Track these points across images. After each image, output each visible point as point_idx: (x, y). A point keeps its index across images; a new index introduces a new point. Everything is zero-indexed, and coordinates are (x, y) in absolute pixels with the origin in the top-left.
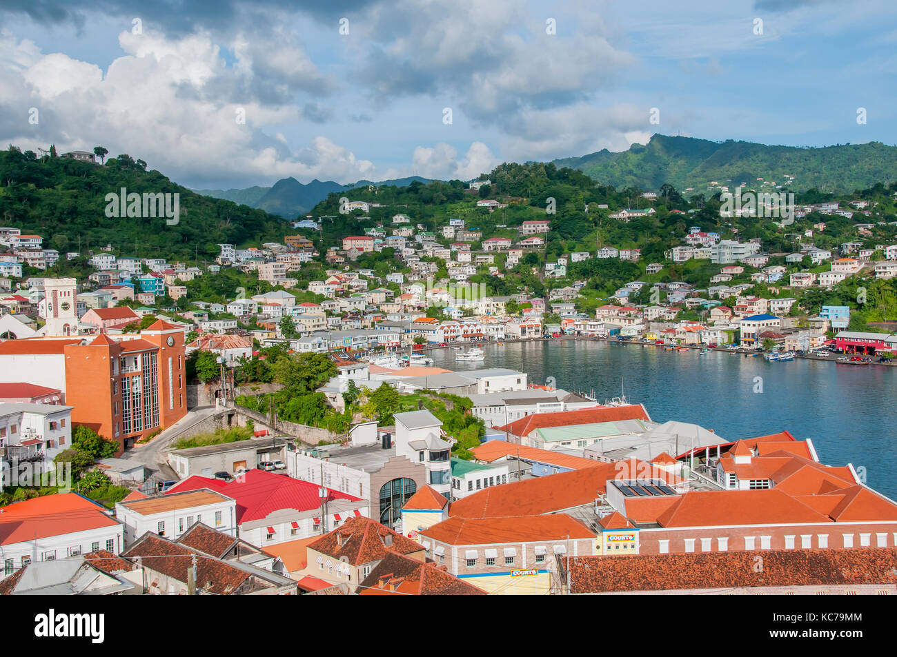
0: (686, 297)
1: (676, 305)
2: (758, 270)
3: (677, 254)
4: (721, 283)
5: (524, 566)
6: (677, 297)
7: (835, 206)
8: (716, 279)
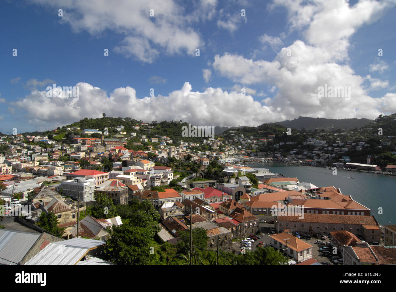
0: (308, 153)
1: (305, 155)
2: (326, 147)
3: (305, 143)
4: (316, 150)
5: (268, 213)
6: (305, 153)
7: (345, 133)
8: (315, 149)
